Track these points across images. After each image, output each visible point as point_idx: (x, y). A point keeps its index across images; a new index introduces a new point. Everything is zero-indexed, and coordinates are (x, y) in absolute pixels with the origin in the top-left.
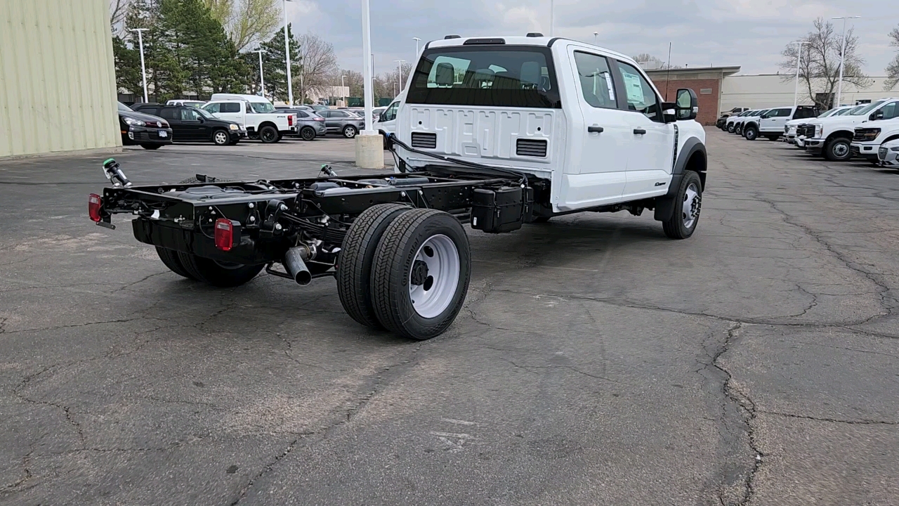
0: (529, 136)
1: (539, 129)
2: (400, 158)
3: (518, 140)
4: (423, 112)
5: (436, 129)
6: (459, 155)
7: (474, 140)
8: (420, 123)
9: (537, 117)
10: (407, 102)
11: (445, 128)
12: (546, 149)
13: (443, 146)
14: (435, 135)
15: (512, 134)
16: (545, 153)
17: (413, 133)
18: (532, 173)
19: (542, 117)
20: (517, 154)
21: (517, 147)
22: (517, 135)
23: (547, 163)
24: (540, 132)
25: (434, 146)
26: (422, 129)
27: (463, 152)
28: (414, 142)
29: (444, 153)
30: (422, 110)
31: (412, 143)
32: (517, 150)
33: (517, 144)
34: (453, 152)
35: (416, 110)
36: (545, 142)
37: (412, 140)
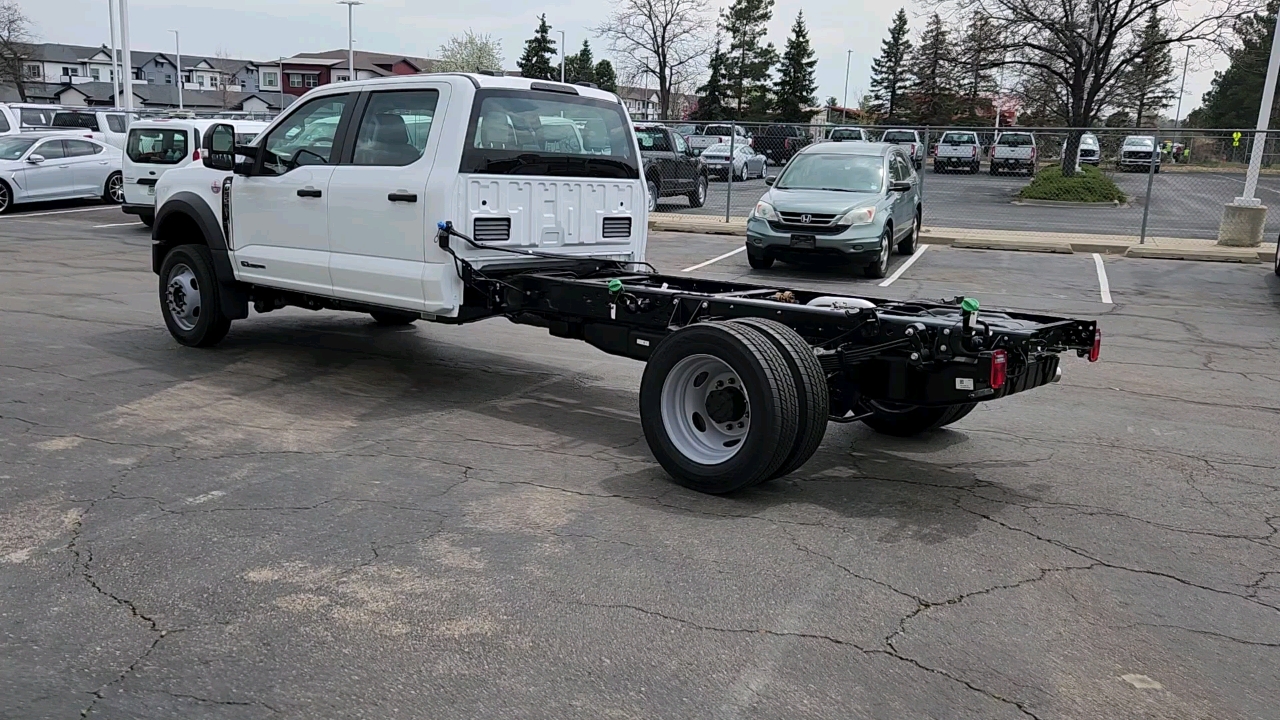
0: (615, 213)
1: (622, 204)
2: (463, 261)
3: (605, 219)
4: (488, 187)
5: (510, 212)
6: (537, 246)
7: (558, 223)
8: (484, 203)
9: (620, 190)
10: (460, 171)
11: (521, 209)
12: (629, 228)
13: (517, 236)
14: (508, 220)
15: (598, 212)
16: (629, 232)
17: (476, 220)
18: (609, 258)
19: (623, 190)
20: (604, 237)
21: (604, 228)
22: (602, 213)
23: (628, 244)
24: (621, 208)
25: (506, 237)
26: (488, 212)
27: (541, 241)
28: (477, 233)
29: (520, 246)
30: (488, 183)
31: (475, 235)
32: (604, 232)
33: (604, 224)
34: (532, 242)
35: (477, 182)
36: (629, 219)
37: (475, 230)
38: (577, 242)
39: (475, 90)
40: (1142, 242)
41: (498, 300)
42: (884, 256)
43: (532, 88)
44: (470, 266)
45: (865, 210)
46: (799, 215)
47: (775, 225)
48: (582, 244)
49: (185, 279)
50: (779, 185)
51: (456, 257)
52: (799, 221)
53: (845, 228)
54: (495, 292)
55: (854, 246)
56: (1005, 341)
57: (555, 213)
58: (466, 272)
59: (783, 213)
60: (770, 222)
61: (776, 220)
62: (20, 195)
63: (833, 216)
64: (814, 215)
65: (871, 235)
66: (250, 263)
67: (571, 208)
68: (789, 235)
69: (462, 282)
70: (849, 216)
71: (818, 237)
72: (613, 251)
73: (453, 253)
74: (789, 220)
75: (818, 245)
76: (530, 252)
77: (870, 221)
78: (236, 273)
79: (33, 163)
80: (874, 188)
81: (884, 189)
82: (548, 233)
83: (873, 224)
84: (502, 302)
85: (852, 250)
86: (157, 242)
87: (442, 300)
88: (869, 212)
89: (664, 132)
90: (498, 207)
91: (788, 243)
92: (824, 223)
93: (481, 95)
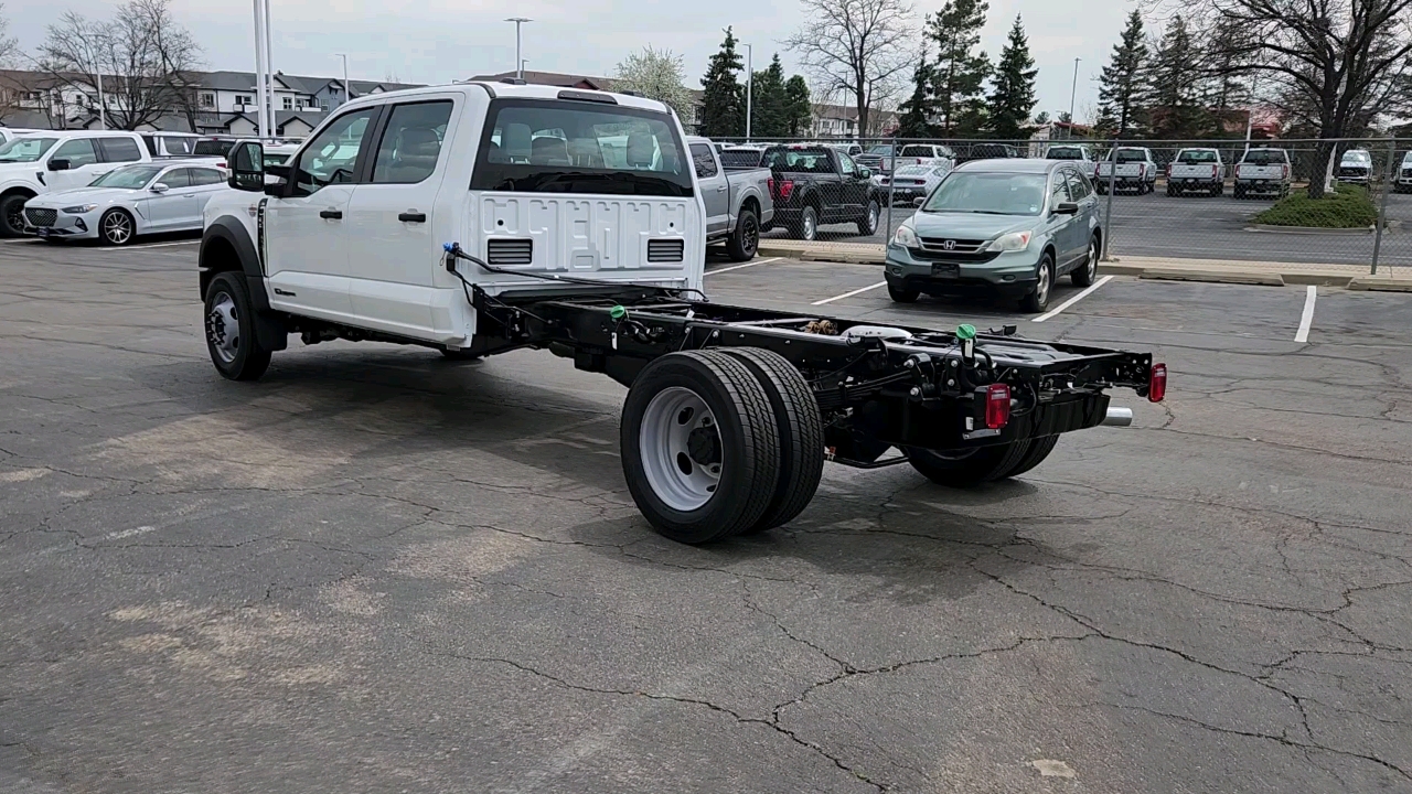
0: (663, 235)
1: (672, 225)
2: (474, 286)
3: (650, 241)
4: (505, 205)
5: (532, 232)
6: (566, 271)
7: (592, 246)
8: (501, 223)
9: (669, 209)
10: (471, 188)
11: (546, 229)
12: (682, 252)
13: (542, 259)
14: (530, 241)
15: (642, 233)
16: (682, 256)
17: (491, 241)
18: (658, 285)
19: (674, 209)
20: (649, 261)
21: (649, 252)
22: (647, 235)
23: (681, 269)
24: (672, 229)
25: (528, 260)
26: (505, 233)
27: (572, 266)
28: (491, 255)
29: (545, 270)
30: (504, 201)
31: (489, 258)
32: (649, 256)
33: (649, 247)
34: (560, 266)
35: (492, 200)
36: (681, 241)
37: (489, 253)
38: (616, 267)
39: (489, 99)
40: (1373, 272)
41: (517, 329)
42: (1043, 288)
43: (559, 97)
44: (483, 291)
45: (1019, 235)
46: (942, 240)
47: (915, 252)
48: (622, 269)
49: (225, 308)
50: (926, 208)
51: (464, 281)
52: (942, 248)
53: (995, 255)
54: (515, 320)
55: (1004, 276)
56: (1014, 375)
57: (588, 233)
58: (478, 299)
59: (924, 239)
60: (910, 249)
61: (917, 246)
62: (144, 226)
63: (980, 242)
64: (959, 241)
65: (1025, 263)
66: (283, 290)
67: (608, 229)
68: (930, 264)
69: (475, 310)
70: (1000, 242)
71: (962, 265)
72: (664, 276)
73: (461, 277)
74: (931, 247)
75: (963, 274)
76: (557, 277)
77: (1024, 247)
78: (271, 301)
79: (157, 192)
80: (1033, 210)
81: (1046, 211)
82: (580, 256)
83: (1026, 251)
84: (522, 330)
85: (1002, 281)
86: (205, 269)
87: (450, 328)
88: (1023, 237)
89: (827, 151)
90: (517, 228)
91: (929, 272)
92: (970, 249)
93: (497, 105)
